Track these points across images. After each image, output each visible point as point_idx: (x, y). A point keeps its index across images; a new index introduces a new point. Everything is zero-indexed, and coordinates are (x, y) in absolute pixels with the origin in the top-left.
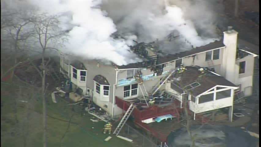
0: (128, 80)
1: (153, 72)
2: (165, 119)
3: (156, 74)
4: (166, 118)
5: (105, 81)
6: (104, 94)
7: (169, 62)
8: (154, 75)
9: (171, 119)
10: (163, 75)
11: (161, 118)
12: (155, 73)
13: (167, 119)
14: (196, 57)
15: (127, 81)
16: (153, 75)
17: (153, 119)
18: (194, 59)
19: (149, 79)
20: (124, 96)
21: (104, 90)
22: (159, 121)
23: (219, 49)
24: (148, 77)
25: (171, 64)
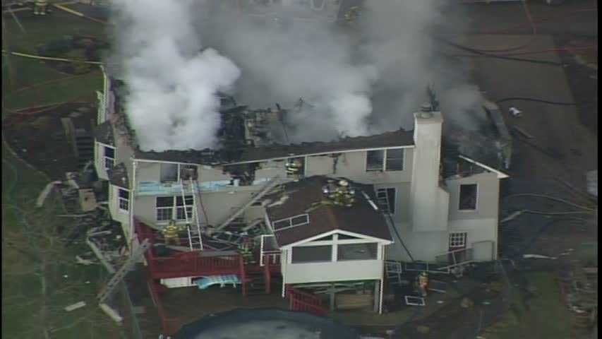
0: (164, 185)
1: (228, 175)
2: (219, 285)
3: (236, 182)
4: (222, 281)
5: (124, 179)
6: (121, 207)
7: (269, 160)
8: (232, 183)
9: (235, 286)
10: (256, 185)
11: (211, 281)
12: (235, 178)
13: (226, 284)
14: (340, 158)
15: (160, 188)
16: (229, 182)
17: (193, 280)
18: (336, 162)
19: (217, 190)
20: (159, 219)
21: (119, 198)
22: (202, 287)
23: (402, 149)
24: (217, 185)
25: (275, 164)
